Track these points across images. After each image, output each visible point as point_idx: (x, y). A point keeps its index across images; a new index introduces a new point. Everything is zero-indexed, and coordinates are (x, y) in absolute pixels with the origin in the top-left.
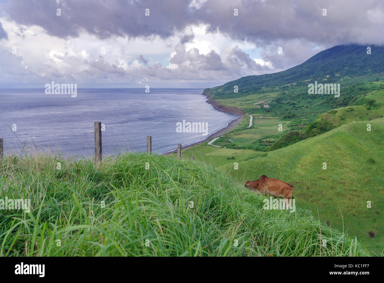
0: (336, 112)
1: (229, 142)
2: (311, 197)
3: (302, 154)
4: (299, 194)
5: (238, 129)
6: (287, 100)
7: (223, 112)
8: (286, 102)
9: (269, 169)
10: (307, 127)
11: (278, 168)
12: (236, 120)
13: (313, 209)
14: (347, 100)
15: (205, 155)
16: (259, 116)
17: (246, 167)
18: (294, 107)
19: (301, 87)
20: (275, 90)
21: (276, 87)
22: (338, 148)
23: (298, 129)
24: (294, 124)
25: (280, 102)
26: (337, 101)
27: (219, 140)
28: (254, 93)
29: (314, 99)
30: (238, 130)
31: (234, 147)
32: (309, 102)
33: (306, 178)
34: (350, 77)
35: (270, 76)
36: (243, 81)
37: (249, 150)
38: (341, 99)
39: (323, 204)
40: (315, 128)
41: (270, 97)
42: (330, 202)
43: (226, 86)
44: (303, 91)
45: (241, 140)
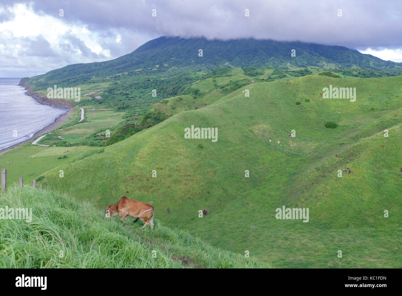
0: (168, 101)
1: (59, 139)
2: (151, 187)
3: (140, 146)
4: (139, 187)
5: (68, 123)
6: (119, 91)
7: (48, 105)
8: (118, 92)
9: (107, 165)
10: (142, 117)
11: (117, 163)
12: (65, 114)
13: (154, 199)
14: (175, 89)
15: (29, 157)
16: (91, 109)
17: (81, 167)
18: (127, 97)
19: (133, 76)
20: (106, 79)
21: (108, 76)
22: (172, 138)
23: (133, 119)
24: (129, 115)
25: (112, 93)
26: (167, 91)
27: (46, 138)
28: (83, 83)
29: (146, 89)
30: (69, 125)
31: (65, 144)
32: (141, 92)
33: (145, 170)
34: (177, 67)
35: (100, 65)
36: (70, 69)
37: (83, 146)
38: (171, 89)
39: (162, 193)
40: (149, 118)
41: (101, 87)
42: (168, 189)
43: (49, 75)
44: (135, 80)
45: (72, 136)
